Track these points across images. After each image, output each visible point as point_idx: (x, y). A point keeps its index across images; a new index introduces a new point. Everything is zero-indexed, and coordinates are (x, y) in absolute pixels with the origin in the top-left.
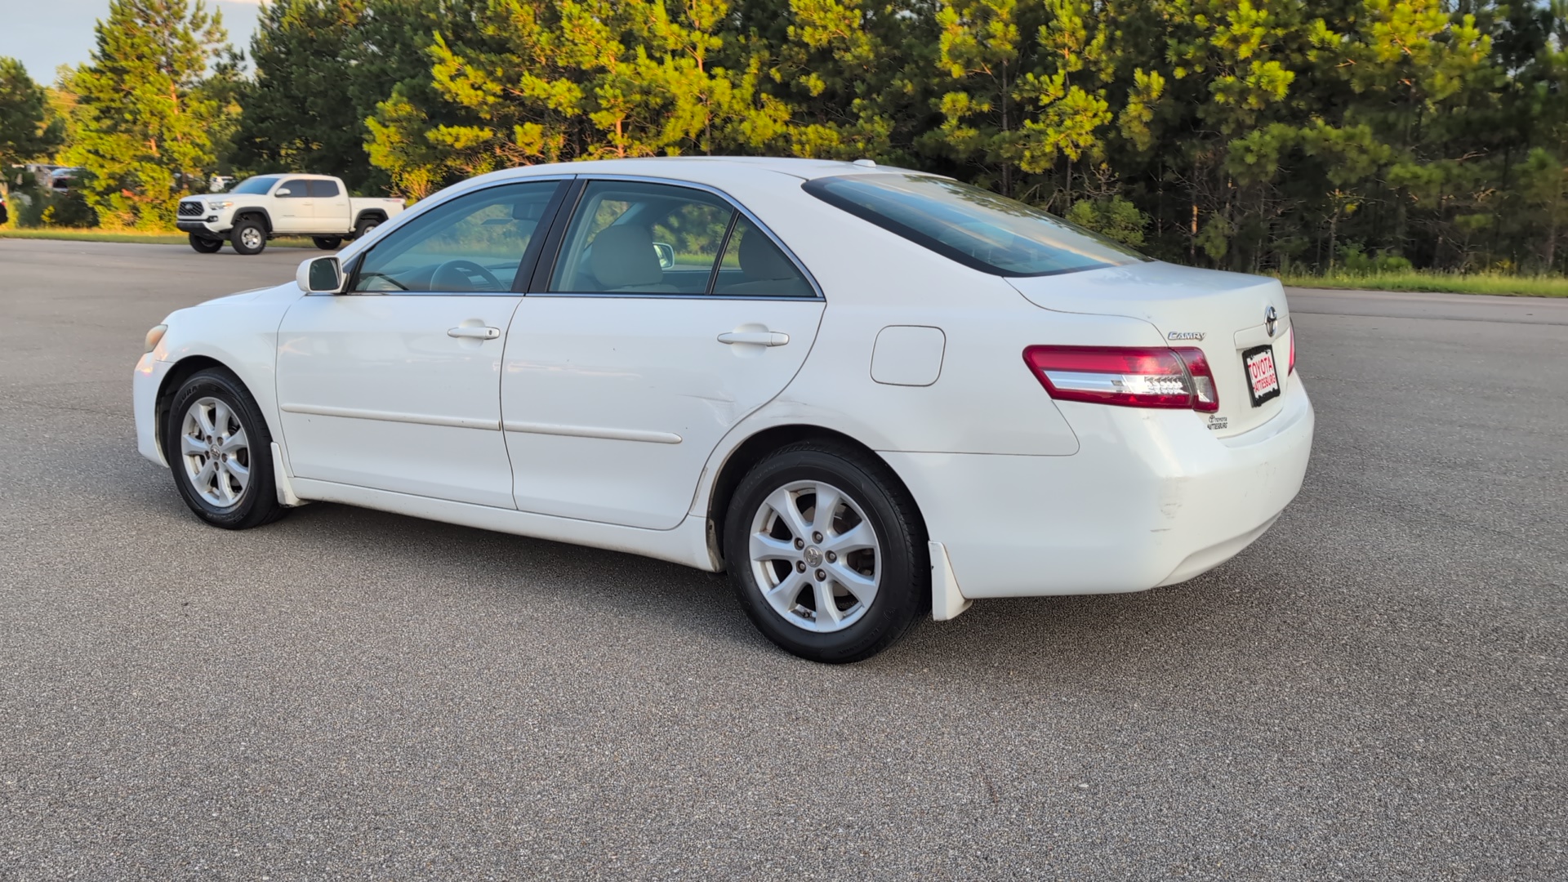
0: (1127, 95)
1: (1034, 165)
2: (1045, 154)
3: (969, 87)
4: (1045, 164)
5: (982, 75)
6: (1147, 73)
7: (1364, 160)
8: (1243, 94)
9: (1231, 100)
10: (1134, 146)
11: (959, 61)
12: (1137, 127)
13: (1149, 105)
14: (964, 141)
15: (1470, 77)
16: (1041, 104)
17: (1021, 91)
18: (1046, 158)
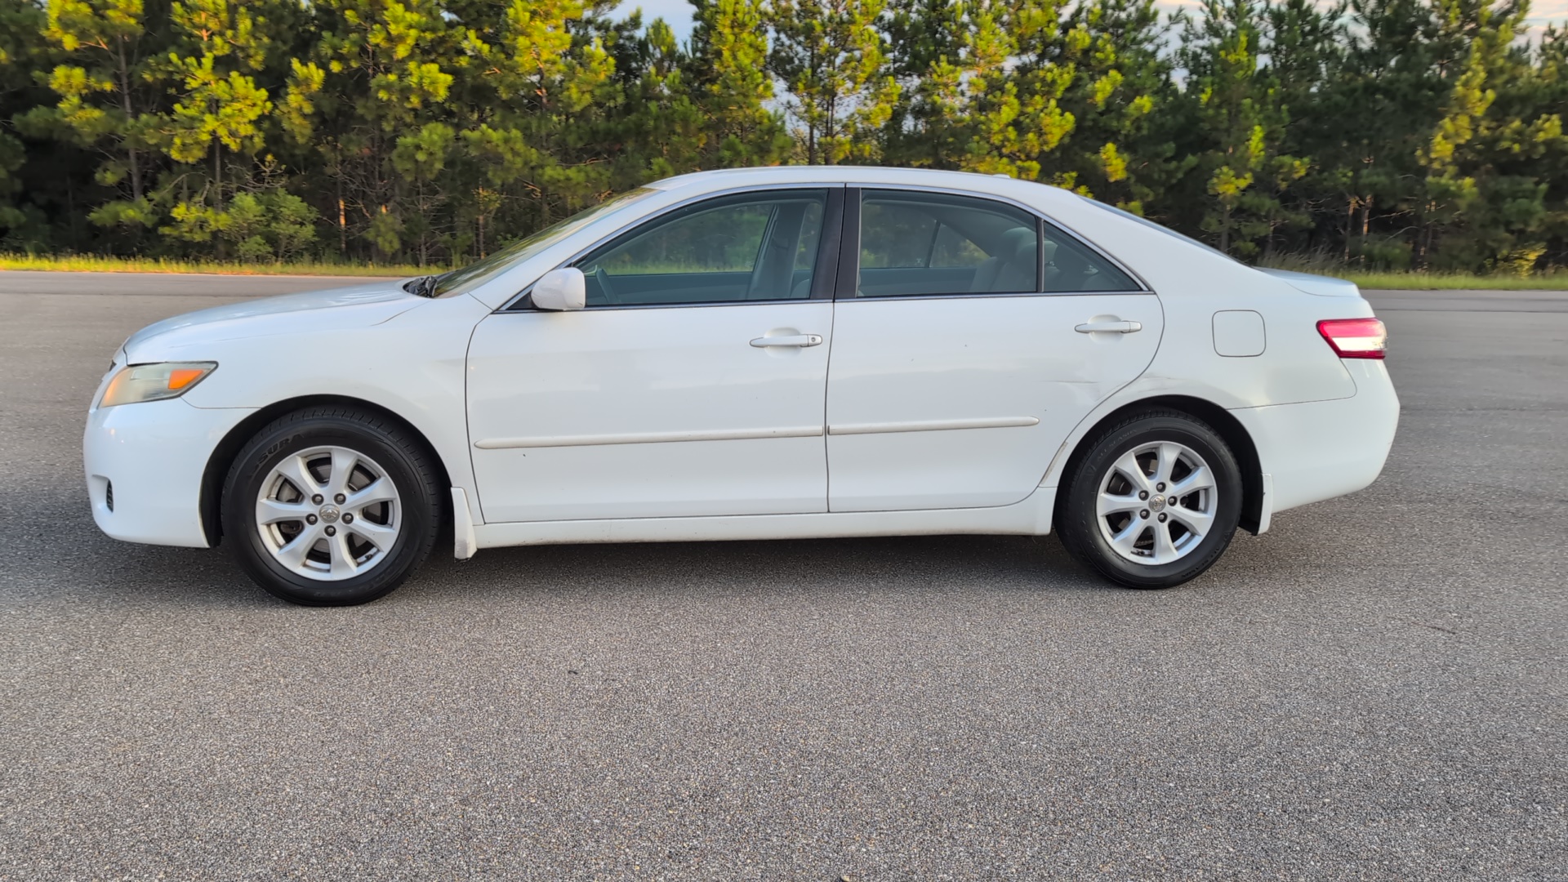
0: (285, 86)
1: (185, 153)
2: (198, 143)
3: (85, 60)
4: (197, 154)
5: (96, 50)
6: (304, 63)
7: (519, 162)
8: (405, 93)
9: (394, 98)
10: (293, 138)
11: (71, 31)
12: (297, 119)
13: (310, 98)
14: (88, 122)
15: (598, 92)
16: (188, 87)
17: (153, 71)
18: (199, 147)
